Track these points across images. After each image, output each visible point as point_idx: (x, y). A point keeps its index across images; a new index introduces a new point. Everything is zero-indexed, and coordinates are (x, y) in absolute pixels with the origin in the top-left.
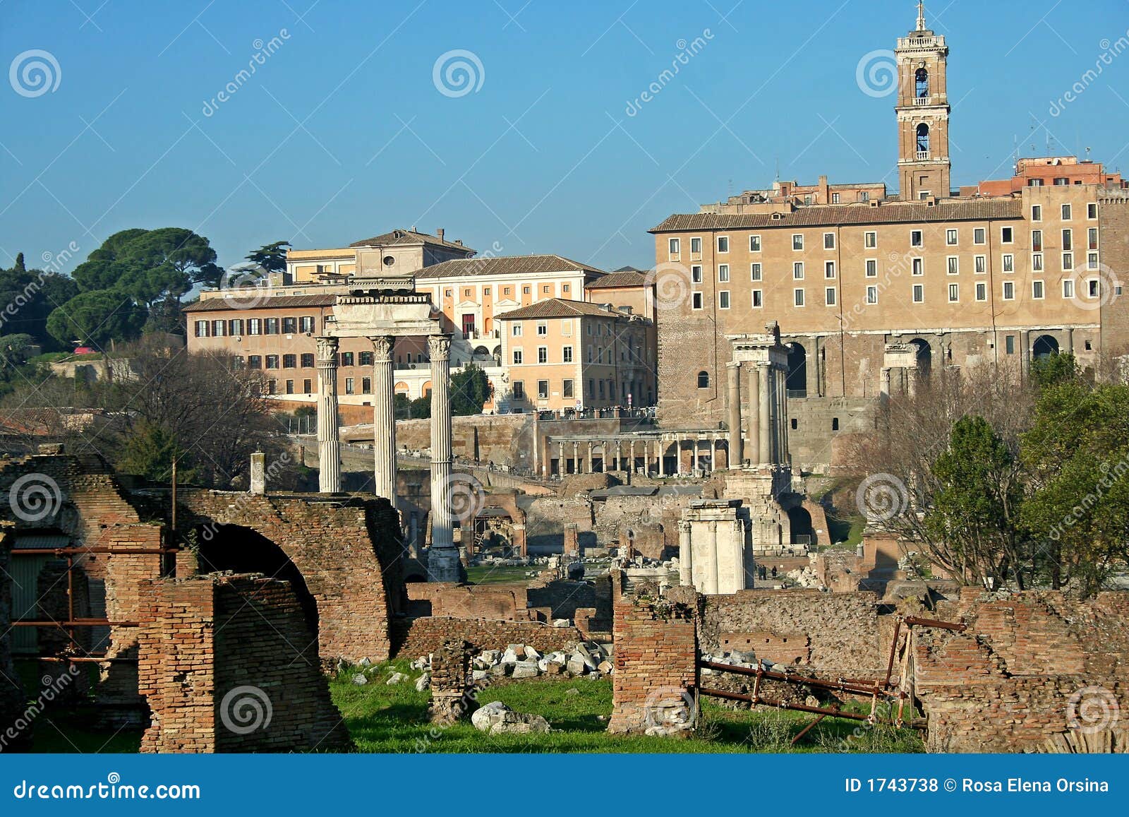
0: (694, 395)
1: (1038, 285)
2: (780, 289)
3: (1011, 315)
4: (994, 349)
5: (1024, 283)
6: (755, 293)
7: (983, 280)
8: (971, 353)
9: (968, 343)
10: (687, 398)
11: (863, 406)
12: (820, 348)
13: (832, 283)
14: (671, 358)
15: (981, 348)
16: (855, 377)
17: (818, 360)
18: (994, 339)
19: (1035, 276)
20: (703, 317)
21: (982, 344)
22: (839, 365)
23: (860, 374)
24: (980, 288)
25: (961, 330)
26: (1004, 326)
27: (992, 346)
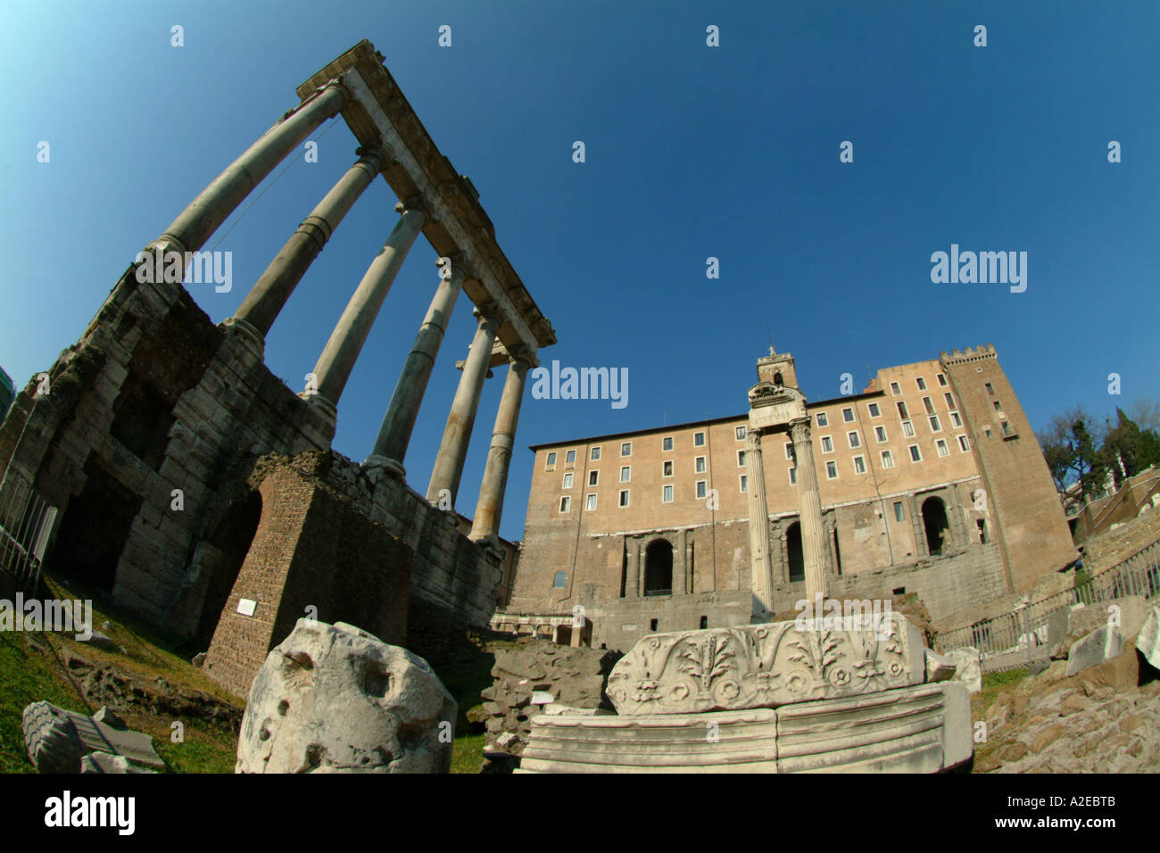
0: (547, 594)
1: (914, 449)
2: (648, 488)
3: (894, 482)
4: (883, 519)
5: (900, 449)
6: (623, 494)
7: (859, 453)
8: (858, 527)
9: (855, 516)
10: (540, 597)
11: (737, 600)
12: (689, 542)
13: (704, 476)
14: (532, 558)
15: (868, 520)
16: (729, 568)
17: (686, 555)
18: (881, 509)
19: (909, 441)
20: (569, 519)
21: (870, 516)
22: (711, 557)
23: (734, 565)
24: (859, 460)
25: (846, 504)
26: (890, 493)
27: (880, 516)
